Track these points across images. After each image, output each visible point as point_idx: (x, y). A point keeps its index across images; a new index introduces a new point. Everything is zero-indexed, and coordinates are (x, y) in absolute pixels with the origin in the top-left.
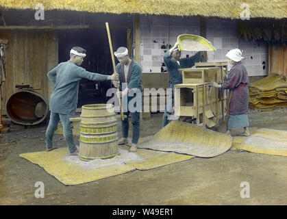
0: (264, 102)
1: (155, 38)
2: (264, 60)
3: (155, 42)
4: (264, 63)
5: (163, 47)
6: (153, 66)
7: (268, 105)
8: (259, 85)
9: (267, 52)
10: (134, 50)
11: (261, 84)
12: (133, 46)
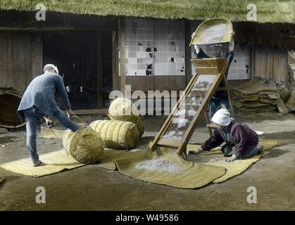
0: (247, 105)
1: (140, 41)
2: (247, 63)
3: (140, 44)
4: (247, 67)
5: (148, 50)
6: (139, 68)
7: (252, 108)
8: (242, 89)
9: (251, 56)
10: (119, 52)
11: (245, 87)
12: (118, 49)
